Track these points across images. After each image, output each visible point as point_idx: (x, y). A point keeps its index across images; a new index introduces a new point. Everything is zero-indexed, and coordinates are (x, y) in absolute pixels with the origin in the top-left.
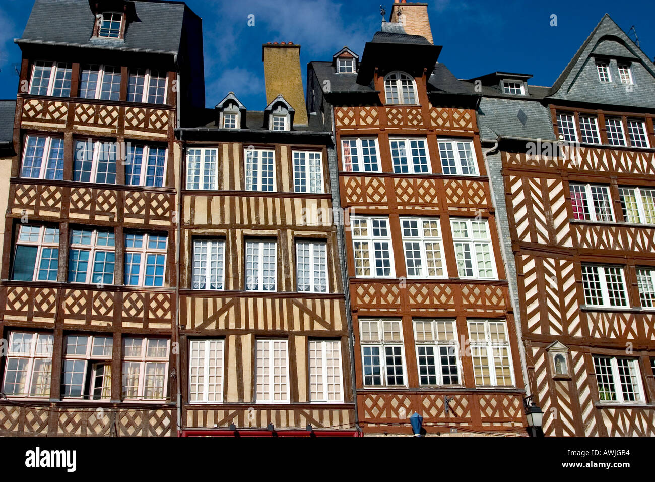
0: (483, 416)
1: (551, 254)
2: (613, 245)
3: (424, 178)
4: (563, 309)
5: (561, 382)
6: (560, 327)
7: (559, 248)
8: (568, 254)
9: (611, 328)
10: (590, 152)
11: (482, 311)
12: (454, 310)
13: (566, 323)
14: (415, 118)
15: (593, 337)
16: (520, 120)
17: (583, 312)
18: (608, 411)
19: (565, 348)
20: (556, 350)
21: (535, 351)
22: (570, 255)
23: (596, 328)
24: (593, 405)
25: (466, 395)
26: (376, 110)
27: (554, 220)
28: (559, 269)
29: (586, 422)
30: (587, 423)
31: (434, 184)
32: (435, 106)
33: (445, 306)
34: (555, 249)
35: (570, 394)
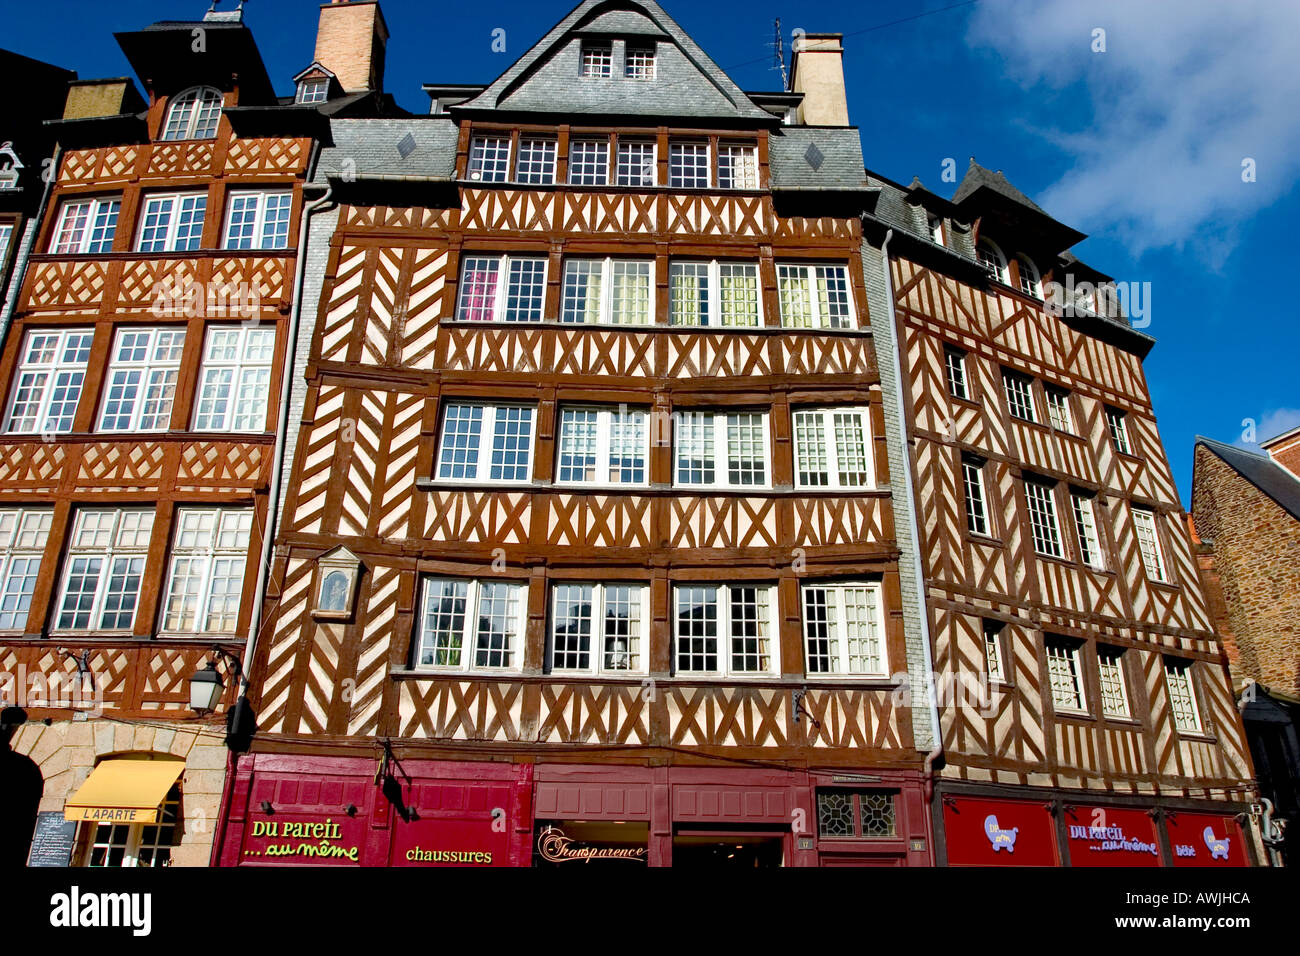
0: (148, 689)
1: (384, 382)
2: (519, 363)
3: (180, 258)
4: (379, 485)
5: (330, 625)
6: (363, 521)
7: (400, 371)
8: (419, 382)
9: (475, 522)
10: (523, 199)
11: (210, 490)
12: (156, 489)
13: (376, 511)
14: (199, 158)
15: (429, 538)
16: (400, 151)
17: (419, 491)
18: (416, 685)
19: (353, 560)
20: (336, 564)
21: (294, 565)
22: (423, 385)
23: (441, 520)
24: (387, 672)
25: (128, 648)
26: (135, 150)
27: (406, 322)
28: (391, 409)
29: (357, 705)
30: (361, 708)
31: (195, 267)
32: (241, 136)
33: (141, 482)
34: (393, 374)
35: (341, 649)
